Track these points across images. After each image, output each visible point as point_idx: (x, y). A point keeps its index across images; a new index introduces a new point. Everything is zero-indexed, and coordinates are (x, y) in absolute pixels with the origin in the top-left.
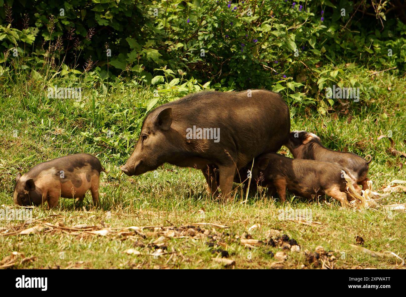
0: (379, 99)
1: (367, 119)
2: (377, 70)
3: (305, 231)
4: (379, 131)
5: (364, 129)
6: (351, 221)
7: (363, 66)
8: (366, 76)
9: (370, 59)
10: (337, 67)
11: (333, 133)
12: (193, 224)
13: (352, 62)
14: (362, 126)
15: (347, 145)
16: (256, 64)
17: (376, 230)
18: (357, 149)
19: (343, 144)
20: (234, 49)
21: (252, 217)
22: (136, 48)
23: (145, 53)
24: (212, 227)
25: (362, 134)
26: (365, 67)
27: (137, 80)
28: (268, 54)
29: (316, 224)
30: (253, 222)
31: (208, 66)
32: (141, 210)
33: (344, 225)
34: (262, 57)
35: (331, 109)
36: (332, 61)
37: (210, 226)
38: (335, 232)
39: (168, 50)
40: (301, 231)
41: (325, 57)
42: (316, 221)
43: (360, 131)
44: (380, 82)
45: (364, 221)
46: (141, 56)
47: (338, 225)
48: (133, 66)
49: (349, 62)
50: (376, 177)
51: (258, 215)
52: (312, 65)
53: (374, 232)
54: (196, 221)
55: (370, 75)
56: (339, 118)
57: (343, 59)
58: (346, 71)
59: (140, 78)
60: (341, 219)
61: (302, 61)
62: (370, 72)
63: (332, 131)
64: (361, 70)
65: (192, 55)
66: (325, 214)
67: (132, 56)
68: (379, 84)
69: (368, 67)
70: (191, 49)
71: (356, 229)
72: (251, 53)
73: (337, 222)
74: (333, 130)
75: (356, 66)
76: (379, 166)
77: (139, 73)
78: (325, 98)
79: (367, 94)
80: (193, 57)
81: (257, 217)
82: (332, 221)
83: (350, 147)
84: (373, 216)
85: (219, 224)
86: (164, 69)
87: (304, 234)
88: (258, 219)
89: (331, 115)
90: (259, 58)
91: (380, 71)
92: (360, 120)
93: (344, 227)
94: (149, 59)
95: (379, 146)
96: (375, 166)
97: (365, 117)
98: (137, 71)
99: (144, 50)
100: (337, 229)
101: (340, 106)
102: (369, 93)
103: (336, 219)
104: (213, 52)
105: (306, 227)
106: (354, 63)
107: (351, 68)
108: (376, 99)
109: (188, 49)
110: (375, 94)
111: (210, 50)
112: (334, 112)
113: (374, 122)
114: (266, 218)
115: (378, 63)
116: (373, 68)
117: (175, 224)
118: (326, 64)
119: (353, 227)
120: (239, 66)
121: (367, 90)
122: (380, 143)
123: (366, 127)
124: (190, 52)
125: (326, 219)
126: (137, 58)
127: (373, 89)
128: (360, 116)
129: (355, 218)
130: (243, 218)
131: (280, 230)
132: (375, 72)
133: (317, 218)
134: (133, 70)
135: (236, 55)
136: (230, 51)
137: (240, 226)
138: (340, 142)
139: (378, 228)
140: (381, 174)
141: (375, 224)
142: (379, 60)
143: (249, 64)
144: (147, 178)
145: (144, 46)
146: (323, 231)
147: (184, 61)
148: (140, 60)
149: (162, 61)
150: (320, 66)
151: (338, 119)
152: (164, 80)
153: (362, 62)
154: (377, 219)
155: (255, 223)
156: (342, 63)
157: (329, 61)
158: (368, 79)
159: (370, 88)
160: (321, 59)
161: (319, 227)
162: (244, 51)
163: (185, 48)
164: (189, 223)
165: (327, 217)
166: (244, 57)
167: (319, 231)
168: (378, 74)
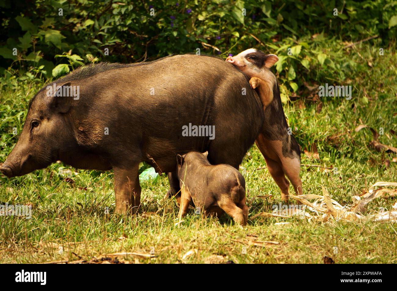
0: (357, 79)
1: (342, 106)
2: (353, 42)
3: (258, 254)
4: (358, 120)
5: (338, 119)
6: (318, 237)
7: (334, 37)
8: (338, 50)
9: (342, 27)
10: (301, 40)
11: (297, 126)
12: (109, 256)
13: (320, 33)
14: (336, 115)
15: (316, 141)
16: (191, 41)
17: (350, 247)
18: (329, 146)
19: (310, 140)
20: (162, 25)
21: (187, 240)
22: (30, 30)
23: (44, 36)
24: (134, 257)
25: (335, 125)
26: (338, 38)
27: (33, 73)
28: (208, 28)
29: (272, 244)
30: (189, 248)
31: (129, 48)
32: (41, 242)
33: (309, 243)
34: (199, 32)
35: (295, 95)
36: (294, 32)
37: (131, 256)
38: (297, 254)
39: (74, 30)
40: (252, 255)
41: (283, 27)
42: (272, 240)
43: (333, 122)
44: (358, 57)
45: (335, 237)
46: (38, 39)
47: (301, 244)
48: (27, 54)
49: (316, 33)
50: (354, 180)
51: (195, 238)
52: (267, 40)
53: (347, 250)
54: (113, 251)
55: (344, 48)
56: (306, 107)
57: (307, 29)
58: (313, 45)
59: (37, 69)
60: (304, 236)
61: (253, 35)
62: (344, 44)
63: (295, 124)
64: (332, 42)
65: (107, 35)
66: (283, 231)
67: (26, 41)
68: (356, 59)
69: (341, 38)
70: (105, 27)
71: (324, 247)
72: (185, 28)
73: (300, 240)
74: (296, 122)
75: (325, 36)
76: (359, 165)
77: (36, 63)
78: (286, 82)
79: (341, 72)
80: (108, 37)
81: (194, 241)
82: (293, 239)
83: (320, 144)
84: (346, 229)
85: (144, 253)
86: (68, 55)
87: (256, 258)
88: (195, 243)
89: (295, 103)
90: (195, 34)
91: (357, 41)
92: (333, 107)
93: (308, 246)
94: (48, 44)
95: (359, 140)
96: (353, 166)
97: (340, 103)
98: (33, 60)
99: (41, 32)
100: (299, 249)
101: (306, 92)
102: (343, 71)
103: (298, 236)
104: (134, 30)
105: (259, 249)
106: (322, 33)
107: (320, 40)
108: (353, 79)
109: (101, 28)
110: (352, 72)
111: (129, 27)
112: (298, 98)
113: (351, 109)
114: (206, 240)
115: (355, 31)
116: (348, 39)
117: (84, 257)
118: (286, 37)
119: (321, 245)
120: (169, 46)
121: (341, 68)
122: (359, 136)
123: (341, 115)
124: (103, 31)
125: (285, 236)
126: (32, 43)
127: (348, 66)
128: (333, 103)
129: (323, 233)
130: (175, 242)
131: (225, 255)
132: (351, 44)
133: (273, 236)
134: (28, 59)
135: (165, 31)
136: (157, 27)
137: (172, 253)
138: (307, 138)
139: (353, 245)
140: (361, 176)
141: (349, 240)
142: (355, 27)
143: (183, 42)
144: (51, 201)
145: (42, 27)
146: (281, 253)
147: (96, 44)
148: (36, 45)
149: (66, 45)
150: (279, 40)
151: (305, 109)
152: (68, 70)
153: (333, 31)
154: (351, 233)
155: (191, 248)
156: (307, 34)
157: (290, 33)
158: (342, 53)
159: (345, 65)
160: (279, 30)
161: (275, 248)
162: (175, 26)
163: (97, 26)
164: (103, 254)
165: (286, 234)
166: (175, 34)
167: (275, 253)
168: (355, 46)
